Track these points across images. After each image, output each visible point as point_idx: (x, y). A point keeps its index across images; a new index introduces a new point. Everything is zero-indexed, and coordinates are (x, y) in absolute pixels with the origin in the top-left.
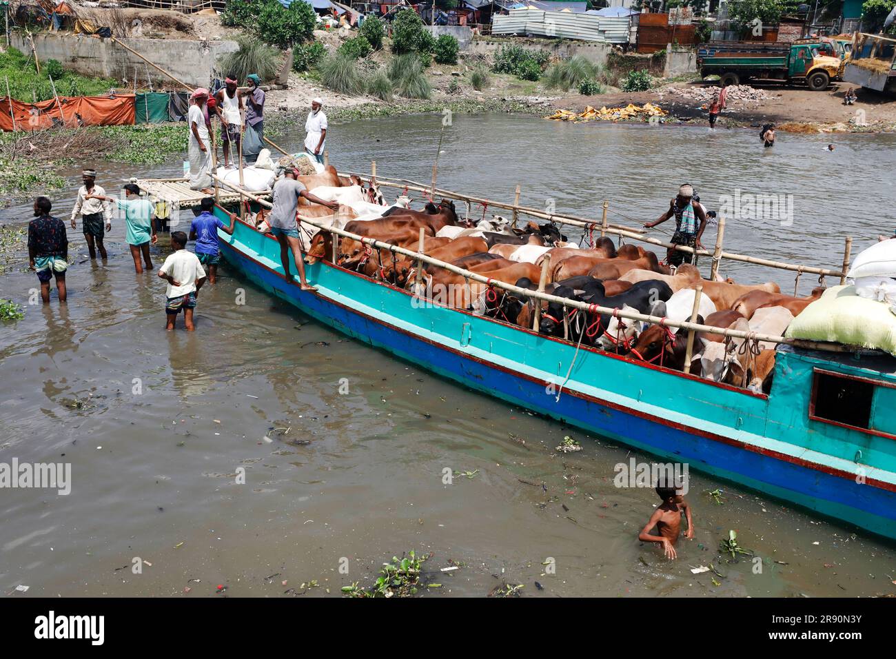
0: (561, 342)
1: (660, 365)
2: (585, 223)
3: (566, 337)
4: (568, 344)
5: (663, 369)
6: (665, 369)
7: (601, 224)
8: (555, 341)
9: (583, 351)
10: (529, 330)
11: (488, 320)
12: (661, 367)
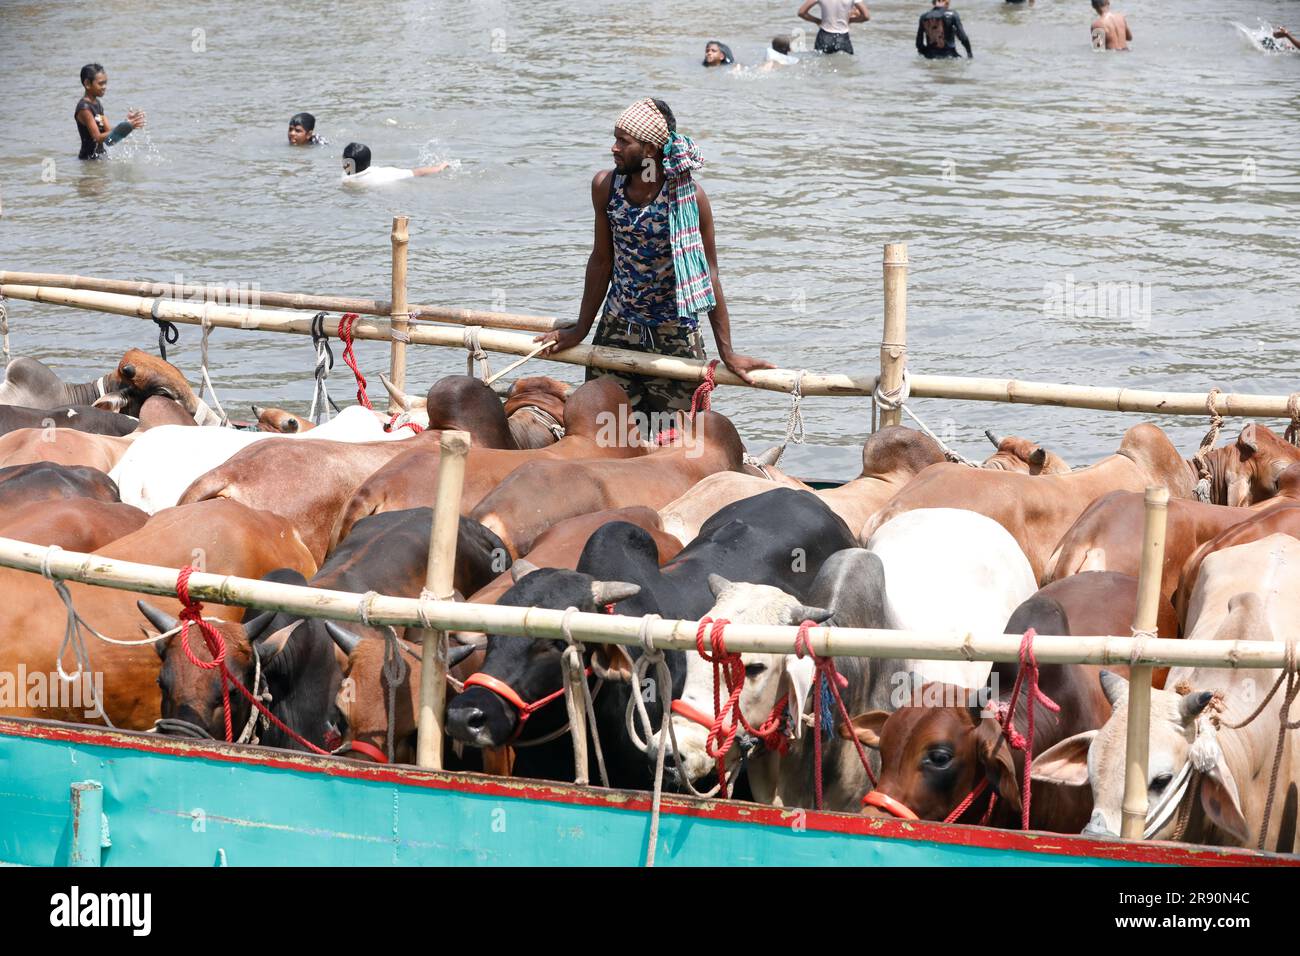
0: (566, 801)
1: (1020, 826)
2: (309, 316)
3: (583, 776)
4: (600, 804)
5: (1040, 840)
6: (1049, 841)
7: (384, 311)
8: (537, 797)
9: (676, 823)
10: (402, 769)
11: (193, 755)
12: (1033, 834)
